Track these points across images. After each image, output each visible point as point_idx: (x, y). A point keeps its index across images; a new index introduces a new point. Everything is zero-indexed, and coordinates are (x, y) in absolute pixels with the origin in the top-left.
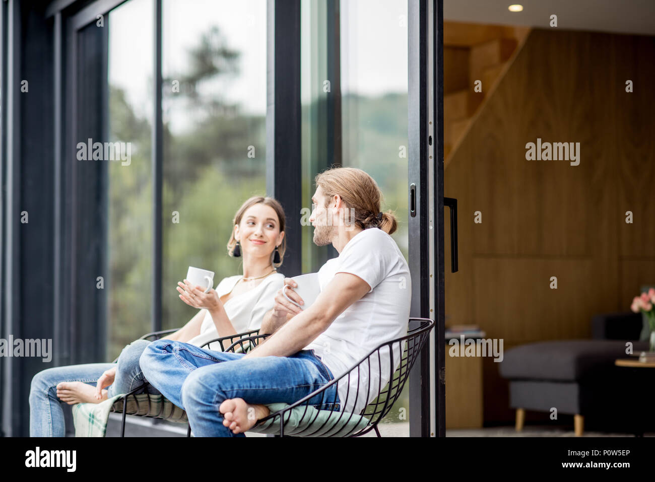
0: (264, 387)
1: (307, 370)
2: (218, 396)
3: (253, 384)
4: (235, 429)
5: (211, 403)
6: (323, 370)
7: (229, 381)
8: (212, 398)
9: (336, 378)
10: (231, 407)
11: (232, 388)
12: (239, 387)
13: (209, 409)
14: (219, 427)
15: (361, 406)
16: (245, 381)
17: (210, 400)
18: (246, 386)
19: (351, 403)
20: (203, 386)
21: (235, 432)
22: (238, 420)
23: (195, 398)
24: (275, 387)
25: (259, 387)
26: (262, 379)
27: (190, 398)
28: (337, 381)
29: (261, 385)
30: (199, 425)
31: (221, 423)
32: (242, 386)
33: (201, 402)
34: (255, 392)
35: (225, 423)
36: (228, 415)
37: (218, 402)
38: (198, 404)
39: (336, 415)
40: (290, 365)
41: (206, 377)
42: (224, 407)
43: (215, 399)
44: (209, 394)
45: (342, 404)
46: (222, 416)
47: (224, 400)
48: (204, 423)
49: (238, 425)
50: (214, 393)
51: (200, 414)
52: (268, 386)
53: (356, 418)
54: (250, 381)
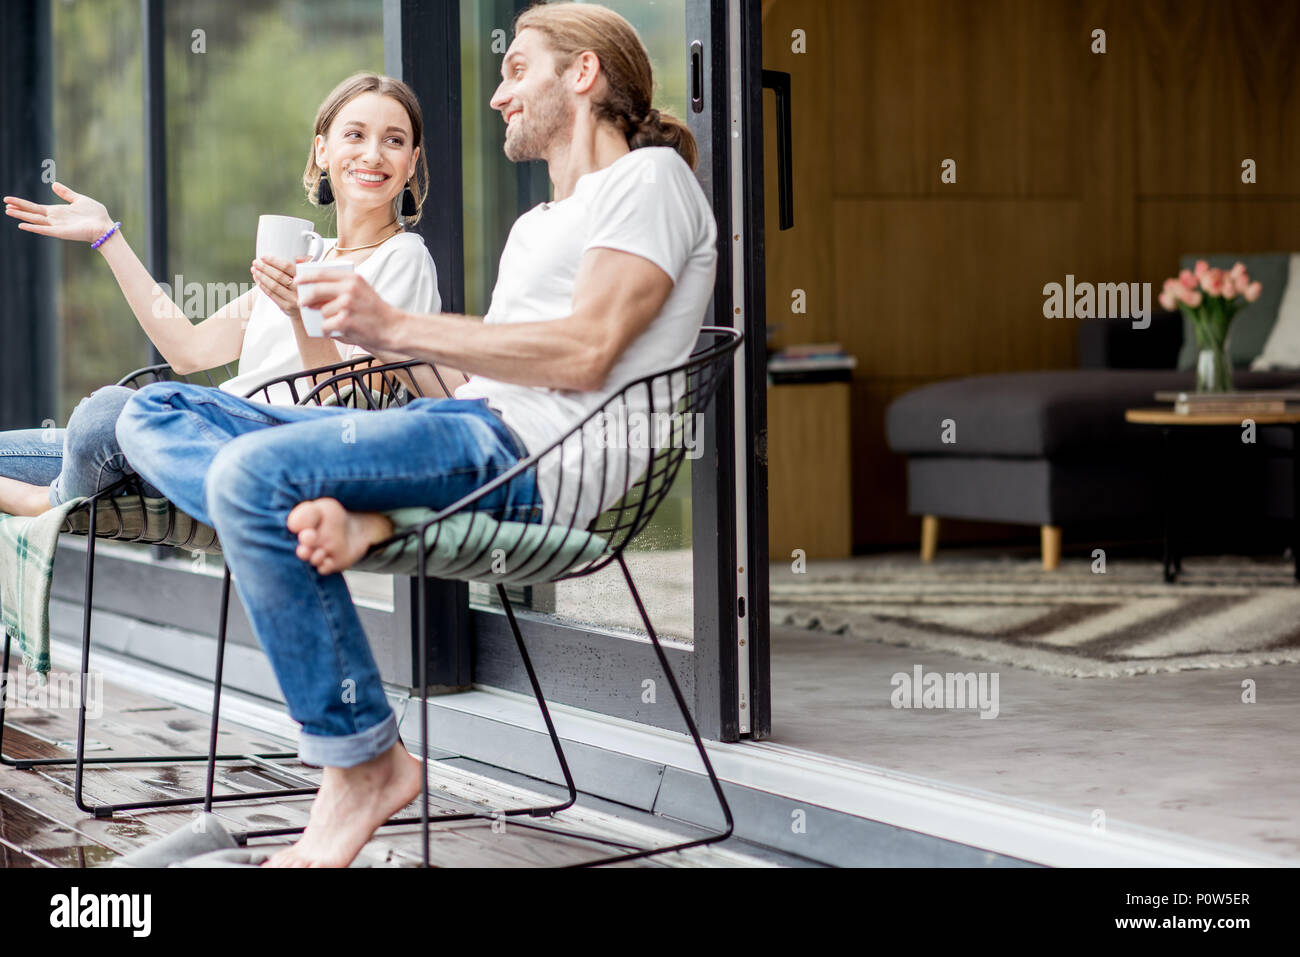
0: (379, 474)
1: (472, 436)
2: (283, 494)
3: (357, 469)
4: (321, 563)
5: (267, 508)
6: (506, 437)
7: (304, 463)
8: (270, 498)
9: (534, 453)
10: (312, 519)
11: (312, 476)
12: (326, 474)
13: (263, 522)
14: (286, 560)
15: (588, 513)
16: (339, 463)
17: (265, 503)
18: (340, 474)
19: (567, 507)
20: (252, 475)
21: (323, 570)
22: (330, 546)
23: (234, 499)
24: (403, 475)
25: (368, 474)
26: (375, 458)
27: (223, 500)
28: (536, 462)
29: (373, 470)
30: (245, 557)
31: (292, 553)
32: (331, 472)
33: (248, 507)
34: (362, 485)
35: (302, 551)
36: (306, 536)
37: (282, 508)
38: (241, 512)
39: (535, 532)
41: (255, 456)
42: (299, 517)
43: (276, 500)
44: (262, 491)
45: (548, 509)
46: (293, 536)
47: (296, 503)
48: (255, 553)
49: (329, 555)
50: (272, 489)
51: (247, 534)
52: (388, 472)
53: (578, 537)
54: (349, 462)
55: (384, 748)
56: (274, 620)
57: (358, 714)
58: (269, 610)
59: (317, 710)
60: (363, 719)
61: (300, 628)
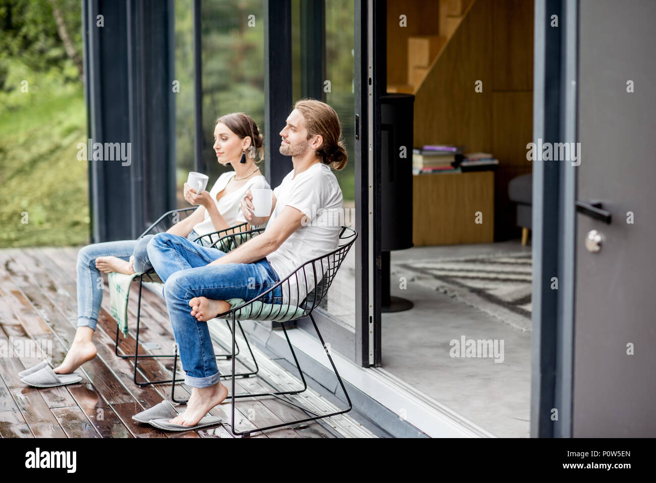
0: (224, 286)
1: (260, 273)
2: (189, 294)
3: (216, 285)
4: (199, 318)
5: (183, 298)
6: (271, 273)
7: (198, 283)
8: (184, 295)
9: (281, 280)
10: (197, 303)
11: (200, 288)
12: (205, 287)
13: (181, 302)
14: (188, 316)
16: (210, 283)
17: (183, 296)
18: (210, 286)
19: (294, 297)
20: (179, 286)
21: (199, 320)
22: (201, 312)
23: (172, 293)
24: (232, 286)
25: (220, 287)
26: (223, 281)
27: (168, 292)
28: (281, 284)
29: (222, 285)
30: (173, 313)
31: (189, 313)
32: (207, 286)
33: (177, 297)
34: (218, 290)
35: (192, 313)
36: (195, 308)
37: (189, 298)
38: (174, 298)
39: (276, 307)
40: (245, 270)
41: (181, 279)
42: (193, 302)
43: (186, 296)
44: (182, 292)
45: (285, 298)
46: (191, 308)
47: (193, 297)
48: (177, 312)
49: (201, 315)
50: (186, 292)
51: (175, 306)
52: (227, 285)
53: (293, 309)
54: (214, 282)
55: (214, 383)
56: (181, 336)
57: (206, 370)
58: (180, 332)
59: (193, 368)
60: (207, 372)
61: (190, 339)
